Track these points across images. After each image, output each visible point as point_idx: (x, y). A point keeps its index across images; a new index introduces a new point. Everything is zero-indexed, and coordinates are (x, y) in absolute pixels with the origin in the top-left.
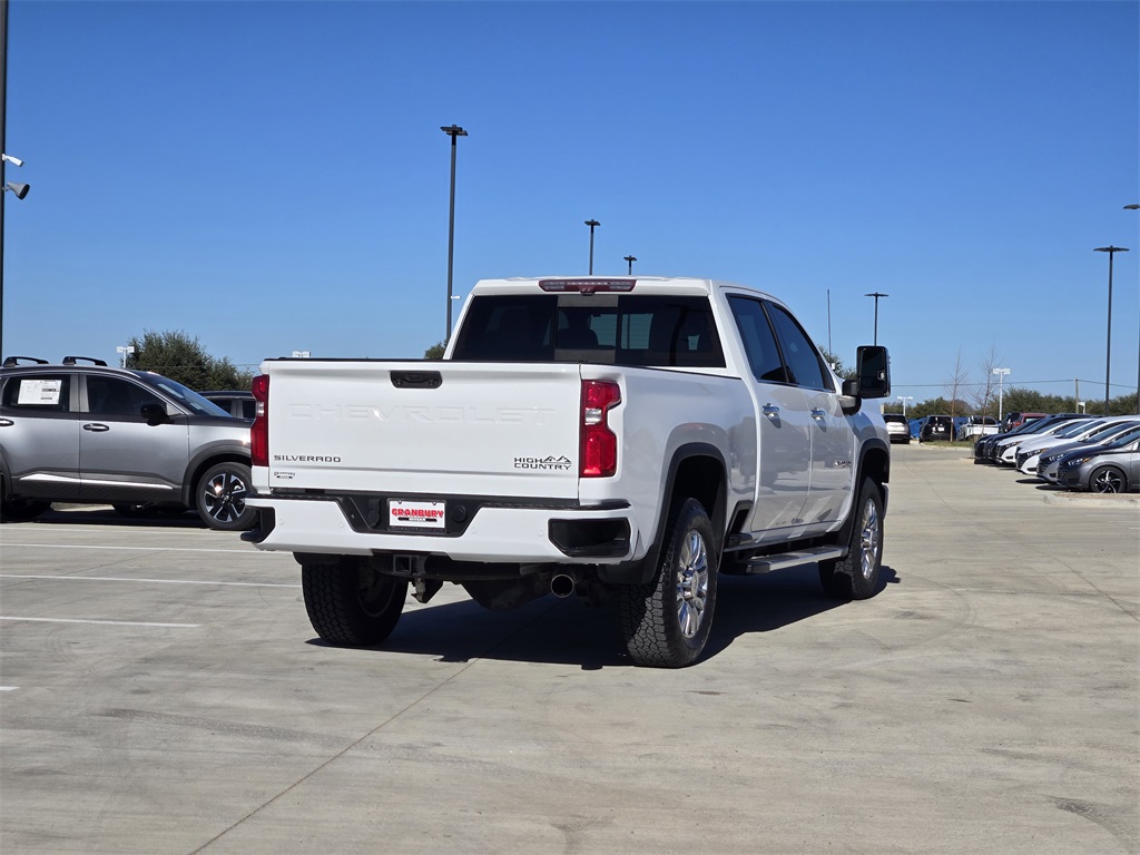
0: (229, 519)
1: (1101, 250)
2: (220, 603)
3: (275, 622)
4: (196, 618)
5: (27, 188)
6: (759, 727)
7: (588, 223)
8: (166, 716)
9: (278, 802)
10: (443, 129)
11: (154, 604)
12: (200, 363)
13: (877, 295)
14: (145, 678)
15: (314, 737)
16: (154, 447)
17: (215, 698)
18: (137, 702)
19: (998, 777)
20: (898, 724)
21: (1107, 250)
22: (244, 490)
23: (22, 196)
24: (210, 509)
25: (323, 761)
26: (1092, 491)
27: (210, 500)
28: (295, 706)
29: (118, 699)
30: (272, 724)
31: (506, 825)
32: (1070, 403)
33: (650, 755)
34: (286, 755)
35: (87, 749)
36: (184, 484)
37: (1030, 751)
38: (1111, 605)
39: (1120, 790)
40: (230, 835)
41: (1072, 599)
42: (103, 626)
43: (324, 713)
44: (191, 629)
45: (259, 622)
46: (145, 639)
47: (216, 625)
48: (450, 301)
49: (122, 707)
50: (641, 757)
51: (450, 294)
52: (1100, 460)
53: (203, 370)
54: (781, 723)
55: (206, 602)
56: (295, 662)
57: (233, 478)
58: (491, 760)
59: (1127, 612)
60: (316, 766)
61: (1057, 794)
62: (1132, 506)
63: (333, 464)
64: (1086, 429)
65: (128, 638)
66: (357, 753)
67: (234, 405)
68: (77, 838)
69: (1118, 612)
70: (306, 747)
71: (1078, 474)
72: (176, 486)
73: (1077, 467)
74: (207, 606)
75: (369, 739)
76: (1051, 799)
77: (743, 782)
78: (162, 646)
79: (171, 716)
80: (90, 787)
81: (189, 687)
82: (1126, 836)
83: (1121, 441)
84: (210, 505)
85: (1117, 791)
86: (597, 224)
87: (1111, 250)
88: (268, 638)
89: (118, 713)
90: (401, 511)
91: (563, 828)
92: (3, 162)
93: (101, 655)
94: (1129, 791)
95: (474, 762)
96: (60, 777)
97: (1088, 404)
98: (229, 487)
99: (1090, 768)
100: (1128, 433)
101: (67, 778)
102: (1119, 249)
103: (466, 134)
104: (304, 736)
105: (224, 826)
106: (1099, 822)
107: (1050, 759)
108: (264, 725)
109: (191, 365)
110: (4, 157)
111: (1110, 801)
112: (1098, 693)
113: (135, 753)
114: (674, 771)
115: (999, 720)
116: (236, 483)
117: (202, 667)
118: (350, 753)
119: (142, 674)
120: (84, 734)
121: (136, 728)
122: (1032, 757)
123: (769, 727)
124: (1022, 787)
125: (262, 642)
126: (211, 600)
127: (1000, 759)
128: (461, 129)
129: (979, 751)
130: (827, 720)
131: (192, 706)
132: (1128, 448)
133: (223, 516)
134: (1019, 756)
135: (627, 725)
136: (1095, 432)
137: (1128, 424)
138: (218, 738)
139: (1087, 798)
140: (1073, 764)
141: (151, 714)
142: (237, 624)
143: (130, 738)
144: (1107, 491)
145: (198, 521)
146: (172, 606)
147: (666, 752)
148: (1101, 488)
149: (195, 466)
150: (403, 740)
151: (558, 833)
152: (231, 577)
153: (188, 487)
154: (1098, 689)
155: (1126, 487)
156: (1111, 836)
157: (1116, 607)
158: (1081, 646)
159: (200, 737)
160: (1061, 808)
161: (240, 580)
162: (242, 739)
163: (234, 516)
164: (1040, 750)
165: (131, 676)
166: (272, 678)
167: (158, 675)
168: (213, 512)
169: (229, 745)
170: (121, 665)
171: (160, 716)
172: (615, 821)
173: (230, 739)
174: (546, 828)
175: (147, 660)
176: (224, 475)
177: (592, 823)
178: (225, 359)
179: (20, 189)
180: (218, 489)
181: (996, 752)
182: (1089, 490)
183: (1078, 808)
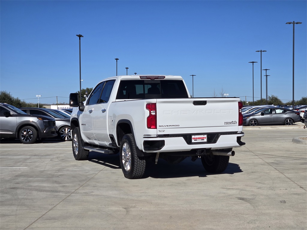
0: (28, 141)
1: (250, 62)
2: (31, 162)
3: (46, 166)
4: (26, 166)
6: (168, 185)
7: (115, 59)
8: (25, 188)
9: (58, 206)
10: (77, 35)
11: (14, 163)
12: (11, 99)
13: (193, 75)
14: (17, 180)
15: (62, 192)
16: (7, 123)
17: (36, 184)
18: (17, 186)
19: (224, 193)
20: (201, 183)
21: (252, 62)
22: (32, 133)
24: (23, 138)
25: (66, 197)
26: (249, 126)
27: (23, 136)
28: (56, 185)
29: (12, 185)
30: (52, 189)
31: (112, 208)
32: (244, 102)
33: (143, 192)
34: (57, 196)
35: (8, 196)
36: (16, 132)
37: (232, 187)
38: (252, 154)
39: (252, 195)
40: (48, 213)
41: (243, 153)
42: (3, 168)
43: (63, 186)
44: (26, 168)
45: (42, 166)
46: (14, 171)
47: (32, 167)
49: (14, 187)
50: (141, 193)
51: (80, 79)
52: (251, 117)
53: (12, 101)
54: (173, 184)
55: (27, 162)
56: (53, 175)
57: (29, 130)
58: (106, 195)
59: (256, 155)
60: (64, 198)
61: (238, 196)
62: (259, 129)
63: (177, 127)
64: (248, 110)
65: (10, 171)
66: (74, 195)
67: (27, 111)
68: (12, 215)
69: (254, 155)
70: (61, 194)
71: (246, 121)
72: (14, 133)
73: (246, 119)
74: (28, 163)
75: (76, 192)
76: (236, 198)
77: (166, 197)
78: (20, 173)
79: (26, 189)
80: (11, 205)
81: (29, 182)
82: (253, 204)
83: (256, 112)
84: (23, 137)
85: (251, 195)
86: (118, 59)
87: (253, 62)
88: (45, 170)
89: (13, 188)
90: (195, 138)
91: (125, 208)
93: (5, 175)
94: (254, 195)
95: (102, 195)
96: (4, 203)
97: (249, 102)
98: (28, 132)
99: (246, 191)
100: (258, 110)
101: (5, 203)
102: (255, 62)
103: (83, 37)
104: (60, 191)
105: (46, 212)
106: (247, 202)
107: (236, 189)
108: (49, 189)
109: (8, 100)
111: (250, 197)
112: (248, 174)
113: (20, 197)
114: (149, 196)
115: (225, 181)
116: (30, 131)
117: (31, 177)
118: (72, 195)
119: (16, 179)
120: (6, 193)
121: (19, 191)
122: (232, 189)
123: (171, 185)
124: (230, 195)
125: (44, 171)
126: (28, 161)
127: (225, 189)
128: (81, 35)
129: (220, 188)
130: (185, 183)
131: (31, 186)
132: (258, 114)
133: (26, 140)
134: (229, 189)
135: (137, 186)
136: (250, 110)
137: (258, 108)
138: (39, 193)
139: (245, 197)
140: (242, 190)
141: (21, 188)
142: (37, 167)
143: (18, 194)
144: (253, 126)
145: (19, 142)
146: (19, 163)
147: (147, 192)
148: (252, 125)
149: (18, 127)
150: (84, 191)
151: (124, 210)
152: (32, 155)
153: (17, 133)
154: (248, 173)
155: (258, 124)
156: (250, 205)
157: (254, 154)
158: (245, 164)
159: (35, 193)
160: (239, 199)
161: (34, 156)
162: (45, 193)
163: (29, 140)
164: (234, 187)
165: (14, 180)
166: (49, 179)
167: (21, 179)
168: (24, 139)
169: (43, 195)
170: (10, 177)
171: (24, 188)
172: (137, 207)
173: (42, 193)
174: (121, 209)
175: (16, 176)
176: (26, 130)
177: (131, 207)
178: (17, 98)
180: (25, 133)
181: (224, 188)
182: (249, 125)
183: (243, 199)
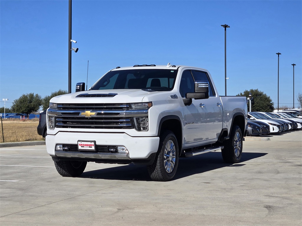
5: (77, 49)
7: (277, 54)
10: (222, 26)
23: (76, 51)
48: (226, 80)
51: (226, 77)
86: (280, 54)
92: (71, 42)
103: (229, 27)
110: (71, 41)
128: (227, 25)
179: (75, 50)
